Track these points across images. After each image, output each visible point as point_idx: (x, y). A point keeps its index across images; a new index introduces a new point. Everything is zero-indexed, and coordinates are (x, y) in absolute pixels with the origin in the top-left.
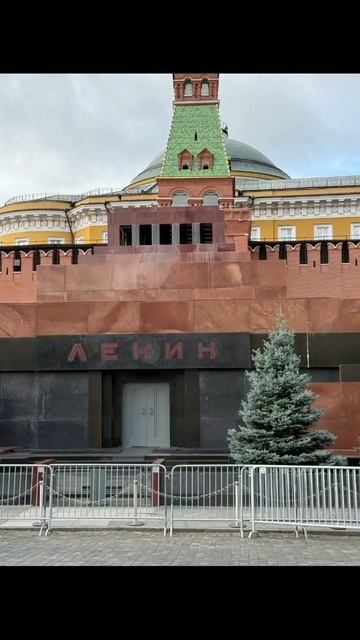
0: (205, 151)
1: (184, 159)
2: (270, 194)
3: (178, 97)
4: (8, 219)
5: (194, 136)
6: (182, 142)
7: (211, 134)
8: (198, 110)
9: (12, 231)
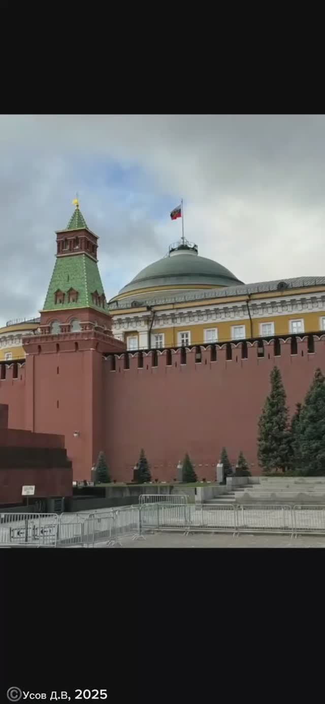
0: (71, 289)
1: (58, 296)
2: (171, 307)
3: (59, 251)
4: (4, 338)
5: (66, 278)
6: (58, 284)
7: (78, 276)
8: (71, 259)
9: (8, 346)
